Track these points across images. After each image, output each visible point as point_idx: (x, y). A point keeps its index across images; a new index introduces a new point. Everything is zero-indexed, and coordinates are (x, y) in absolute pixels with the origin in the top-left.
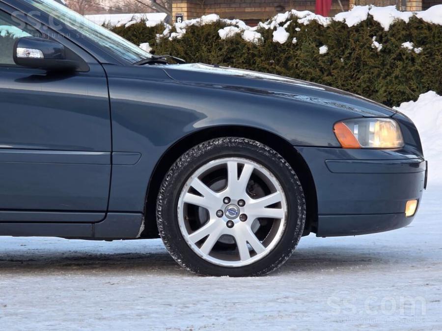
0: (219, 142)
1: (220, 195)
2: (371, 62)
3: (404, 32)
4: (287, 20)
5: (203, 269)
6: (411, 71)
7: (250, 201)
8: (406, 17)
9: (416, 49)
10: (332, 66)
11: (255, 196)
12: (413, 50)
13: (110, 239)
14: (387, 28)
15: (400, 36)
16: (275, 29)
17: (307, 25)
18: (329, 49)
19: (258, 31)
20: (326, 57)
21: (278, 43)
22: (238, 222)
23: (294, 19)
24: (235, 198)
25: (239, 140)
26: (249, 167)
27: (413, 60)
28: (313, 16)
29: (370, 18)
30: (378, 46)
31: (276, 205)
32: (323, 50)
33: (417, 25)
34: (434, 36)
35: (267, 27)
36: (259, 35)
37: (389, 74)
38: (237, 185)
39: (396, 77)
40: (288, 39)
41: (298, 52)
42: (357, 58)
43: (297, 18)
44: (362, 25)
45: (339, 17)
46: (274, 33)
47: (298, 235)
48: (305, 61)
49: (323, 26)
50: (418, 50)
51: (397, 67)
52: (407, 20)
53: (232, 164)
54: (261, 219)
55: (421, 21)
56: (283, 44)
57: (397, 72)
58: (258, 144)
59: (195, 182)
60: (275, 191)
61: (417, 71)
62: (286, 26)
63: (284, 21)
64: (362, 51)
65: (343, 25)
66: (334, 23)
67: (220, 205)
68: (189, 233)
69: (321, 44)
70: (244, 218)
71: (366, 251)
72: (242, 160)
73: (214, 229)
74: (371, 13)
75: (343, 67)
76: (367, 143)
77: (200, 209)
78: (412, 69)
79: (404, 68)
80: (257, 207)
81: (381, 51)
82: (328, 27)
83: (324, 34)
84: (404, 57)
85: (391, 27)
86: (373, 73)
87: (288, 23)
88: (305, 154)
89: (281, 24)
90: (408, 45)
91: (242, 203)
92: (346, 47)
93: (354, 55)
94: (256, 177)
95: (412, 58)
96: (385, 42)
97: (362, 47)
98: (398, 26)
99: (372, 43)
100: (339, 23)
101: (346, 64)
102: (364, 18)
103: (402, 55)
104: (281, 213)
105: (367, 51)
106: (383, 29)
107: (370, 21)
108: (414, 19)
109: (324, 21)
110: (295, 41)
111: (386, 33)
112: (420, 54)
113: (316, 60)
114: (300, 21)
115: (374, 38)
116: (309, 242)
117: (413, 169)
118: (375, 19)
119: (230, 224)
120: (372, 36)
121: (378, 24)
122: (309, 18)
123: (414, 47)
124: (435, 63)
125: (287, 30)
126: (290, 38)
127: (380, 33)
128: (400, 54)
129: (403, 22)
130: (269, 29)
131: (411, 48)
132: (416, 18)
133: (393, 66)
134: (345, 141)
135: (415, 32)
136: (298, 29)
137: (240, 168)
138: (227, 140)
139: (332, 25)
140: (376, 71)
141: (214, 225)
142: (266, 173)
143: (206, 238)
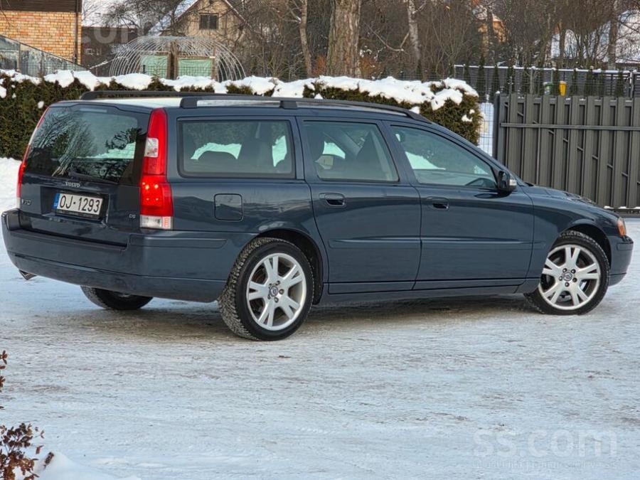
1: (561, 267)
7: (579, 270)
8: (107, 81)
11: (581, 266)
14: (92, 90)
22: (571, 282)
24: (570, 269)
26: (578, 250)
29: (76, 80)
31: (594, 271)
38: (571, 260)
40: (8, 94)
47: (607, 286)
52: (108, 84)
53: (568, 249)
54: (585, 280)
55: (120, 85)
58: (581, 234)
59: (547, 261)
60: (592, 262)
67: (561, 273)
68: (544, 291)
70: (575, 280)
72: (573, 246)
73: (558, 287)
74: (76, 76)
77: (547, 277)
80: (583, 273)
85: (96, 89)
91: (574, 271)
94: (581, 255)
98: (101, 88)
102: (72, 81)
104: (597, 276)
106: (89, 90)
107: (77, 84)
108: (114, 84)
111: (91, 93)
118: (81, 82)
119: (568, 285)
121: (84, 86)
127: (86, 93)
129: (105, 85)
137: (572, 250)
141: (559, 285)
142: (587, 252)
143: (554, 293)
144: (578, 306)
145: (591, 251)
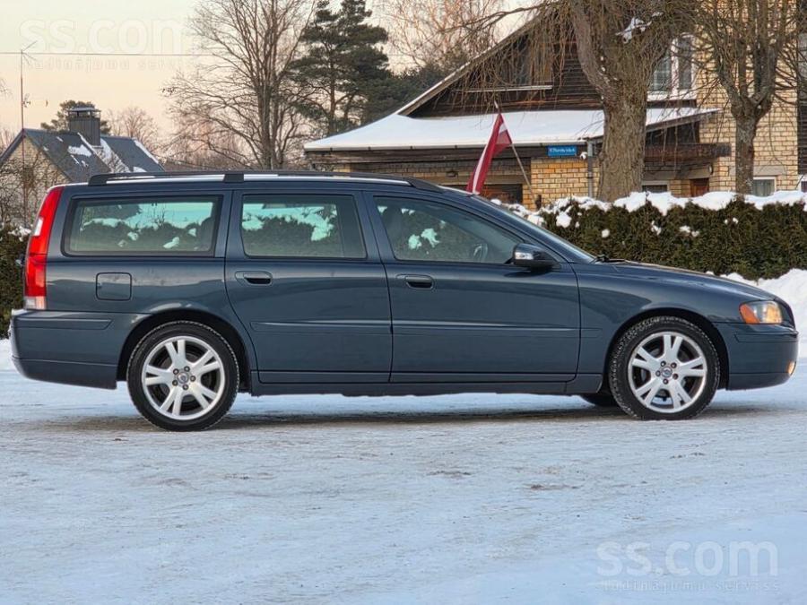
0: (657, 320)
1: (658, 360)
2: (652, 245)
3: (682, 217)
4: (568, 206)
5: (646, 414)
6: (689, 253)
7: (681, 364)
8: (682, 202)
9: (693, 233)
10: (615, 249)
11: (683, 360)
12: (691, 234)
13: (570, 395)
14: (665, 214)
15: (678, 220)
16: (557, 214)
17: (589, 211)
18: (611, 233)
19: (540, 215)
20: (609, 240)
21: (561, 227)
22: (671, 379)
23: (574, 204)
24: (669, 362)
25: (672, 318)
26: (679, 338)
27: (691, 243)
28: (593, 202)
29: (649, 204)
30: (658, 230)
31: (700, 367)
32: (605, 233)
33: (692, 210)
34: (710, 221)
35: (549, 212)
36: (542, 220)
37: (669, 256)
38: (671, 351)
39: (676, 259)
40: (571, 223)
41: (582, 236)
42: (637, 241)
43: (577, 203)
44: (641, 210)
45: (619, 203)
46: (558, 218)
47: (715, 389)
48: (589, 244)
49: (603, 211)
50: (695, 234)
51: (676, 249)
52: (683, 206)
53: (667, 336)
54: (686, 378)
55: (697, 207)
56: (567, 228)
57: (676, 254)
58: (685, 321)
59: (640, 350)
60: (697, 356)
61: (695, 253)
62: (567, 210)
63: (565, 205)
64: (643, 235)
65: (623, 210)
66: (615, 209)
67: (658, 367)
69: (602, 228)
70: (676, 376)
71: (737, 405)
72: (674, 334)
73: (654, 384)
74: (649, 198)
75: (624, 250)
76: (760, 320)
78: (690, 251)
79: (683, 251)
80: (685, 368)
81: (660, 234)
82: (609, 212)
83: (606, 218)
84: (683, 240)
85: (669, 212)
86: (653, 255)
87: (570, 208)
88: (720, 328)
89: (563, 209)
90: (685, 229)
91: (674, 365)
92: (627, 231)
93: (635, 239)
94: (684, 346)
95: (690, 241)
96: (664, 226)
97: (642, 230)
98: (675, 211)
99: (651, 227)
100: (619, 208)
101: (628, 247)
102: (643, 203)
103: (680, 238)
104: (703, 373)
105: (647, 235)
106: (661, 214)
107: (648, 206)
108: (689, 205)
109: (604, 206)
110: (577, 225)
111: (665, 219)
112: (697, 238)
113: (599, 243)
114: (581, 206)
115: (653, 222)
116: (722, 396)
117: (792, 339)
118: (653, 204)
119: (666, 382)
120: (651, 221)
121: (656, 210)
122: (589, 203)
123: (691, 230)
124: (711, 246)
125: (569, 214)
126: (573, 222)
127: (659, 218)
128: (679, 238)
129: (680, 208)
130: (552, 213)
131: (689, 231)
132: (692, 204)
133: (673, 248)
134: (749, 319)
135: (692, 217)
136: (579, 214)
137: (673, 339)
138: (663, 318)
139: (612, 210)
140: (656, 253)
141: (655, 382)
142: (692, 343)
143: (648, 392)
144: (678, 409)
145: (696, 341)
